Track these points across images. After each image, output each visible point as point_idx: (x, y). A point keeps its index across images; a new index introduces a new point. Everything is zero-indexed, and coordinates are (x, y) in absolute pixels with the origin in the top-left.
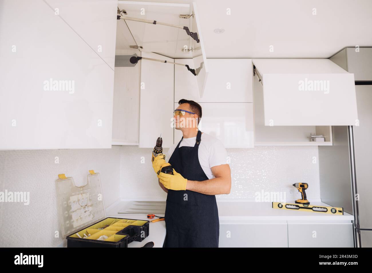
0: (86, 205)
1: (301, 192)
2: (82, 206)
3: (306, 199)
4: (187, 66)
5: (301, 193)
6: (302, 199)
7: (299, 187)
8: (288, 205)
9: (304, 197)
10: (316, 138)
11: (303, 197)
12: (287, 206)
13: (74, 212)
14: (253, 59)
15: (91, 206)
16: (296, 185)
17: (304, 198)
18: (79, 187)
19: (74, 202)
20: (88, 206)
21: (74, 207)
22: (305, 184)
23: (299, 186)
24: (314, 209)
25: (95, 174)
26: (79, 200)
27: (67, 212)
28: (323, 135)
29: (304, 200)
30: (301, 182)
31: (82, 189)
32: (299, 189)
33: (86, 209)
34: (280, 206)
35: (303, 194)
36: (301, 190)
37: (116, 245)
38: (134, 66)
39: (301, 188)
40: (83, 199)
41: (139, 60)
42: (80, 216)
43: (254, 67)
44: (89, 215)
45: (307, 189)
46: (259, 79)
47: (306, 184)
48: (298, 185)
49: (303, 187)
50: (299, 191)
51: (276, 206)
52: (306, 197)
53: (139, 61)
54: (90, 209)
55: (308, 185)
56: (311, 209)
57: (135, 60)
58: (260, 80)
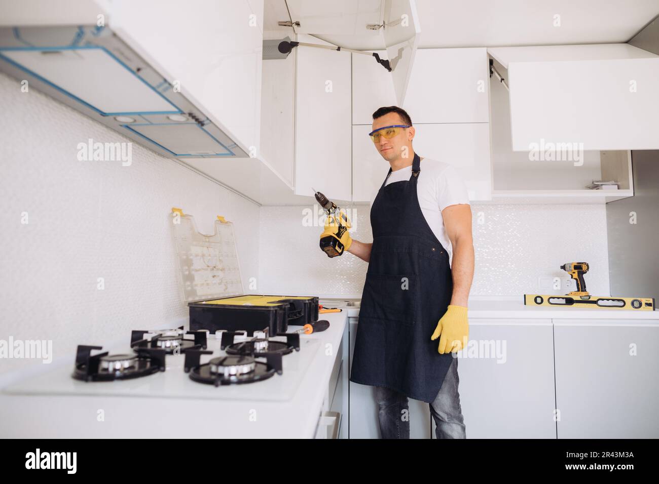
0: (215, 267)
1: (576, 279)
2: (208, 266)
3: (585, 291)
4: (376, 55)
5: (575, 281)
6: (579, 291)
7: (572, 270)
8: (554, 298)
9: (582, 286)
10: (602, 185)
11: (580, 287)
12: (552, 301)
13: (197, 271)
14: (489, 48)
15: (223, 270)
16: (567, 267)
17: (582, 288)
18: (203, 234)
19: (197, 256)
20: (218, 269)
21: (198, 264)
22: (583, 263)
23: (573, 268)
24: (600, 302)
25: (227, 223)
26: (203, 256)
27: (187, 268)
28: (616, 181)
29: (582, 291)
30: (575, 261)
31: (207, 240)
32: (573, 274)
33: (215, 273)
34: (539, 300)
35: (579, 282)
36: (576, 276)
37: (270, 310)
38: (285, 58)
39: (576, 271)
40: (210, 255)
41: (292, 48)
42: (206, 281)
43: (491, 62)
44: (220, 284)
45: (588, 272)
46: (500, 79)
47: (585, 263)
48: (570, 267)
49: (580, 269)
50: (572, 278)
51: (530, 300)
52: (585, 287)
53: (293, 50)
54: (220, 274)
55: (588, 266)
56: (595, 302)
57: (286, 47)
58: (502, 79)
